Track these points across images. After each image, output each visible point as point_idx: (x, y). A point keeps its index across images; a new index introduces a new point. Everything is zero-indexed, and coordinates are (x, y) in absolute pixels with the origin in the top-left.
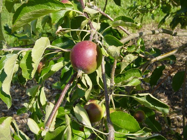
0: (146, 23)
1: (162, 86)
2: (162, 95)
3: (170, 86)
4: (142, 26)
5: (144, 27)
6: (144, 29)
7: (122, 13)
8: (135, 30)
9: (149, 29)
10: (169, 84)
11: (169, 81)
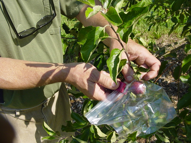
0: (164, 33)
1: (176, 90)
2: (176, 98)
3: (184, 90)
4: (160, 36)
5: (163, 37)
6: (162, 39)
7: (143, 23)
8: (154, 39)
9: (167, 38)
10: (183, 88)
11: (183, 86)
